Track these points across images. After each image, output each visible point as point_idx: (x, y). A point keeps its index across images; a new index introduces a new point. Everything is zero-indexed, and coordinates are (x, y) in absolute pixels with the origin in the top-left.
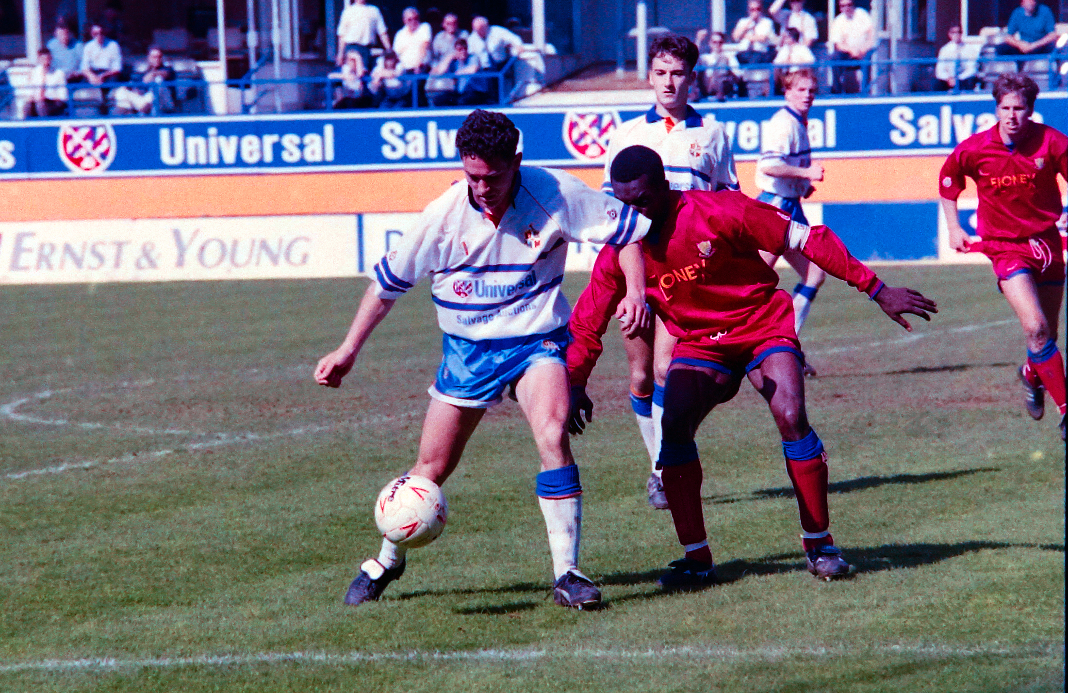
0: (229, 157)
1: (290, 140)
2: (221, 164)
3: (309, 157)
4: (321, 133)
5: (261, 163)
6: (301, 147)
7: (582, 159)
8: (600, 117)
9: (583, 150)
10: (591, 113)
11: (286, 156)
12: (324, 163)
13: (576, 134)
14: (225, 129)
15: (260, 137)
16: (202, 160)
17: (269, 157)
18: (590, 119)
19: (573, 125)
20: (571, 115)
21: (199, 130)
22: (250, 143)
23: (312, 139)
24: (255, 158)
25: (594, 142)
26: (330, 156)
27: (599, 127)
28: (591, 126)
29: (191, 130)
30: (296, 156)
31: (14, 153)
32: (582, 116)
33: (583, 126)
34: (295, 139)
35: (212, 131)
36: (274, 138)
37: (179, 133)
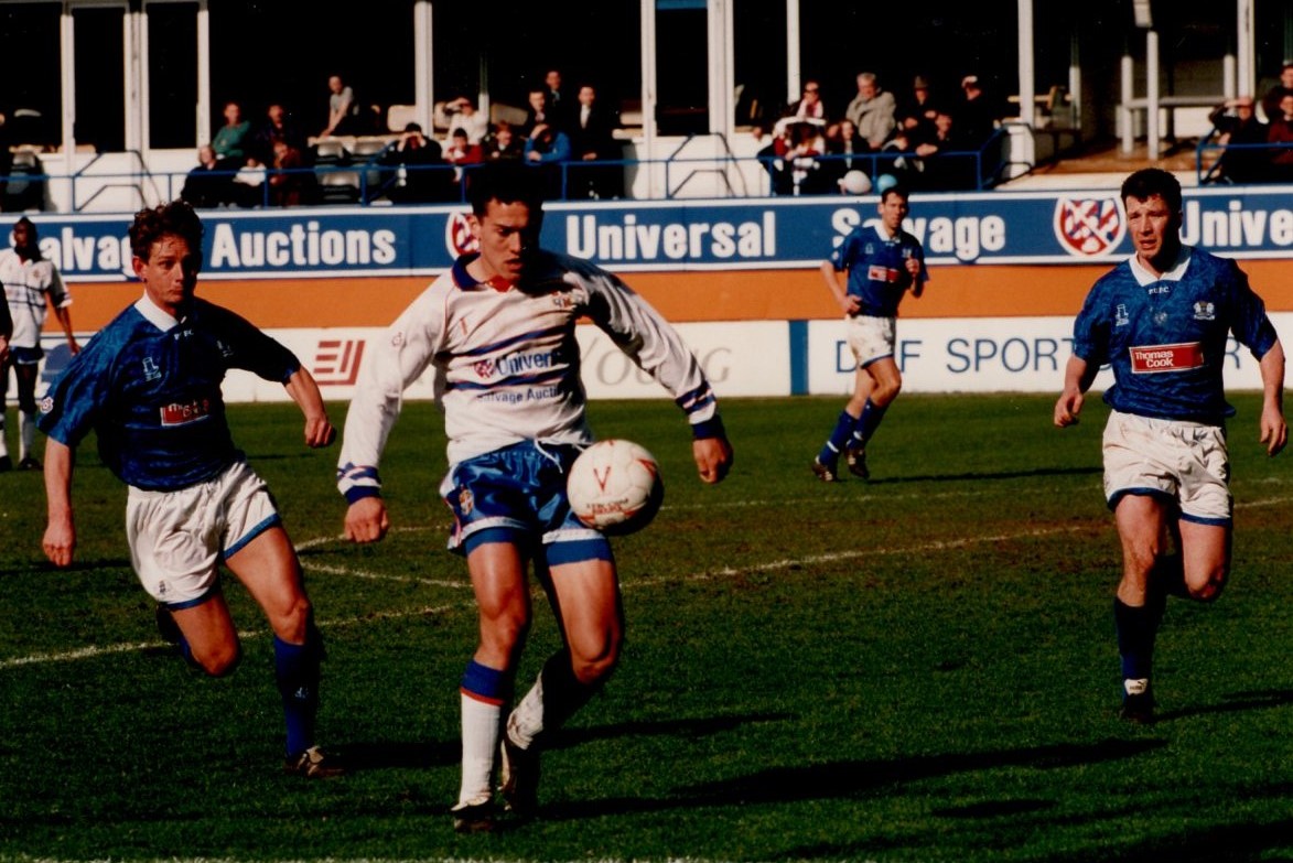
0: (650, 251)
1: (722, 231)
2: (640, 259)
3: (744, 252)
4: (760, 222)
5: (687, 258)
6: (736, 238)
7: (1076, 256)
8: (1099, 205)
9: (1078, 244)
10: (1089, 200)
11: (716, 250)
12: (763, 258)
13: (1069, 226)
14: (646, 217)
15: (686, 226)
16: (617, 255)
17: (696, 252)
18: (1087, 206)
19: (1066, 214)
20: (1064, 201)
21: (615, 218)
22: (674, 234)
23: (749, 230)
24: (680, 253)
25: (1092, 234)
26: (770, 250)
27: (1099, 216)
28: (1088, 215)
29: (606, 218)
30: (729, 251)
31: (394, 245)
32: (1078, 204)
33: (1079, 214)
34: (730, 229)
35: (630, 219)
36: (704, 228)
37: (590, 221)
